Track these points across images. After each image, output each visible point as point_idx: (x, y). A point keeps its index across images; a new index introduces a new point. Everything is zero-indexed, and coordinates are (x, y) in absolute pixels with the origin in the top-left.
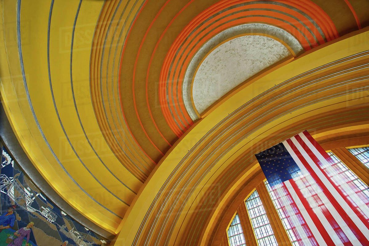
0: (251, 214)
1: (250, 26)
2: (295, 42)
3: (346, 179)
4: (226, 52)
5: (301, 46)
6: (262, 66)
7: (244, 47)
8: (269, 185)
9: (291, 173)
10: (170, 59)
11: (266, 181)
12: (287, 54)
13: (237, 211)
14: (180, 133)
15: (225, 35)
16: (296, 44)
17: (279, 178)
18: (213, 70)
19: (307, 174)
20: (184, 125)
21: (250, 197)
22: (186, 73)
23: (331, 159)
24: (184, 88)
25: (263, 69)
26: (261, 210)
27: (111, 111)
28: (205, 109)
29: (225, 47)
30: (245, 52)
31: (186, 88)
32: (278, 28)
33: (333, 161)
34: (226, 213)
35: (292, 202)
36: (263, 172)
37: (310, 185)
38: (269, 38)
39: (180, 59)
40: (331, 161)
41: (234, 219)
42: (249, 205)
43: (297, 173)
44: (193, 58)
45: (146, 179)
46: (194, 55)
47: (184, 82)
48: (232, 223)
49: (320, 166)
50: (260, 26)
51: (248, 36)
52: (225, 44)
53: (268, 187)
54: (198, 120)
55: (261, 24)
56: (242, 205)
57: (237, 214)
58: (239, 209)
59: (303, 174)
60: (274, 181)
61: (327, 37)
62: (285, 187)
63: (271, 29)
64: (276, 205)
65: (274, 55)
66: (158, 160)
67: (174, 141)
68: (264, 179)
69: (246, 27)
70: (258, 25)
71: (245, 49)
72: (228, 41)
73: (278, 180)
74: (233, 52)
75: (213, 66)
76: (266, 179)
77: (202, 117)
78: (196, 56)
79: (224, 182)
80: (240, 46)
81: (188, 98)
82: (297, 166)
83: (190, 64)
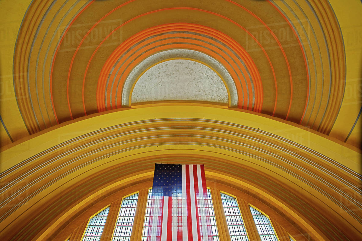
0: (122, 212)
1: (215, 62)
2: (236, 97)
3: (207, 214)
4: (187, 68)
5: (237, 102)
6: (204, 98)
7: (202, 74)
8: (151, 193)
9: (174, 192)
10: (138, 39)
11: (151, 189)
12: (226, 101)
13: (110, 204)
14: (103, 108)
15: (194, 54)
16: (235, 98)
17: (163, 191)
18: (167, 75)
19: (185, 198)
20: (111, 104)
21: (130, 196)
22: (144, 61)
23: (207, 194)
24: (133, 71)
25: (204, 100)
26: (133, 212)
27: (43, 41)
28: (139, 101)
29: (188, 64)
30: (199, 79)
31: (134, 73)
32: (232, 79)
33: (207, 197)
34: (100, 202)
35: (161, 215)
36: (153, 181)
37: (181, 208)
38: (222, 81)
39: (147, 45)
40: (206, 196)
41: (104, 210)
42: (124, 203)
43: (178, 194)
44: (158, 53)
45: (37, 132)
46: (161, 51)
47: (137, 67)
48: (99, 213)
49: (197, 196)
50: (222, 67)
51: (209, 69)
52: (190, 61)
53: (150, 195)
54: (127, 107)
55: (224, 67)
56: (118, 201)
57: (109, 207)
58: (114, 203)
59: (181, 197)
60: (157, 192)
61: (255, 108)
62: (162, 201)
63: (228, 75)
64: (147, 213)
65: (217, 96)
66: (62, 120)
67: (91, 112)
68: (151, 187)
69: (213, 61)
70: (221, 66)
71: (201, 76)
72: (193, 61)
73: (161, 193)
74: (192, 72)
75: (169, 71)
76: (152, 188)
77: (132, 107)
78: (162, 53)
79: (116, 173)
80: (199, 71)
81: (131, 83)
82: (181, 189)
83: (152, 56)
